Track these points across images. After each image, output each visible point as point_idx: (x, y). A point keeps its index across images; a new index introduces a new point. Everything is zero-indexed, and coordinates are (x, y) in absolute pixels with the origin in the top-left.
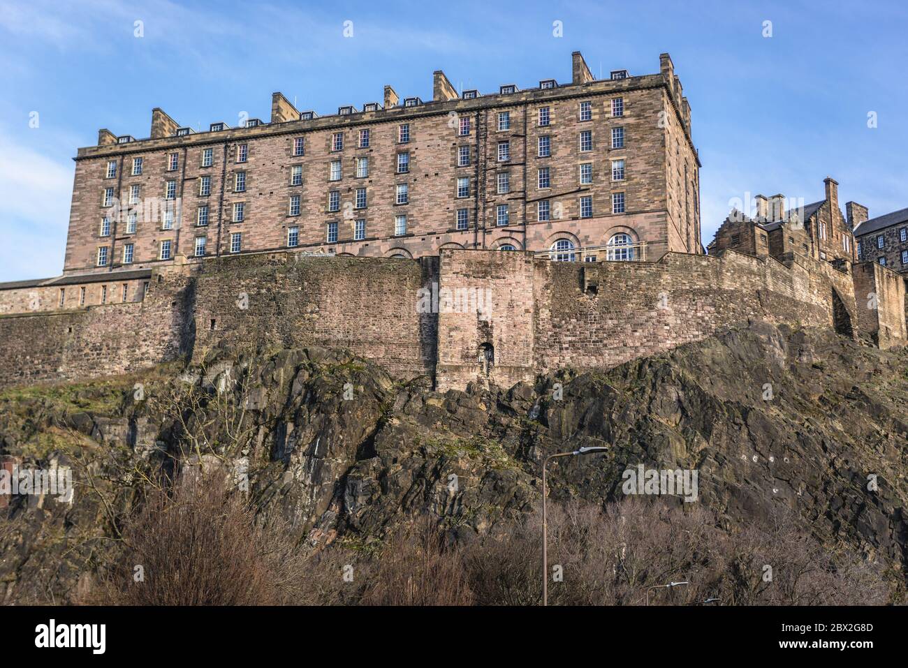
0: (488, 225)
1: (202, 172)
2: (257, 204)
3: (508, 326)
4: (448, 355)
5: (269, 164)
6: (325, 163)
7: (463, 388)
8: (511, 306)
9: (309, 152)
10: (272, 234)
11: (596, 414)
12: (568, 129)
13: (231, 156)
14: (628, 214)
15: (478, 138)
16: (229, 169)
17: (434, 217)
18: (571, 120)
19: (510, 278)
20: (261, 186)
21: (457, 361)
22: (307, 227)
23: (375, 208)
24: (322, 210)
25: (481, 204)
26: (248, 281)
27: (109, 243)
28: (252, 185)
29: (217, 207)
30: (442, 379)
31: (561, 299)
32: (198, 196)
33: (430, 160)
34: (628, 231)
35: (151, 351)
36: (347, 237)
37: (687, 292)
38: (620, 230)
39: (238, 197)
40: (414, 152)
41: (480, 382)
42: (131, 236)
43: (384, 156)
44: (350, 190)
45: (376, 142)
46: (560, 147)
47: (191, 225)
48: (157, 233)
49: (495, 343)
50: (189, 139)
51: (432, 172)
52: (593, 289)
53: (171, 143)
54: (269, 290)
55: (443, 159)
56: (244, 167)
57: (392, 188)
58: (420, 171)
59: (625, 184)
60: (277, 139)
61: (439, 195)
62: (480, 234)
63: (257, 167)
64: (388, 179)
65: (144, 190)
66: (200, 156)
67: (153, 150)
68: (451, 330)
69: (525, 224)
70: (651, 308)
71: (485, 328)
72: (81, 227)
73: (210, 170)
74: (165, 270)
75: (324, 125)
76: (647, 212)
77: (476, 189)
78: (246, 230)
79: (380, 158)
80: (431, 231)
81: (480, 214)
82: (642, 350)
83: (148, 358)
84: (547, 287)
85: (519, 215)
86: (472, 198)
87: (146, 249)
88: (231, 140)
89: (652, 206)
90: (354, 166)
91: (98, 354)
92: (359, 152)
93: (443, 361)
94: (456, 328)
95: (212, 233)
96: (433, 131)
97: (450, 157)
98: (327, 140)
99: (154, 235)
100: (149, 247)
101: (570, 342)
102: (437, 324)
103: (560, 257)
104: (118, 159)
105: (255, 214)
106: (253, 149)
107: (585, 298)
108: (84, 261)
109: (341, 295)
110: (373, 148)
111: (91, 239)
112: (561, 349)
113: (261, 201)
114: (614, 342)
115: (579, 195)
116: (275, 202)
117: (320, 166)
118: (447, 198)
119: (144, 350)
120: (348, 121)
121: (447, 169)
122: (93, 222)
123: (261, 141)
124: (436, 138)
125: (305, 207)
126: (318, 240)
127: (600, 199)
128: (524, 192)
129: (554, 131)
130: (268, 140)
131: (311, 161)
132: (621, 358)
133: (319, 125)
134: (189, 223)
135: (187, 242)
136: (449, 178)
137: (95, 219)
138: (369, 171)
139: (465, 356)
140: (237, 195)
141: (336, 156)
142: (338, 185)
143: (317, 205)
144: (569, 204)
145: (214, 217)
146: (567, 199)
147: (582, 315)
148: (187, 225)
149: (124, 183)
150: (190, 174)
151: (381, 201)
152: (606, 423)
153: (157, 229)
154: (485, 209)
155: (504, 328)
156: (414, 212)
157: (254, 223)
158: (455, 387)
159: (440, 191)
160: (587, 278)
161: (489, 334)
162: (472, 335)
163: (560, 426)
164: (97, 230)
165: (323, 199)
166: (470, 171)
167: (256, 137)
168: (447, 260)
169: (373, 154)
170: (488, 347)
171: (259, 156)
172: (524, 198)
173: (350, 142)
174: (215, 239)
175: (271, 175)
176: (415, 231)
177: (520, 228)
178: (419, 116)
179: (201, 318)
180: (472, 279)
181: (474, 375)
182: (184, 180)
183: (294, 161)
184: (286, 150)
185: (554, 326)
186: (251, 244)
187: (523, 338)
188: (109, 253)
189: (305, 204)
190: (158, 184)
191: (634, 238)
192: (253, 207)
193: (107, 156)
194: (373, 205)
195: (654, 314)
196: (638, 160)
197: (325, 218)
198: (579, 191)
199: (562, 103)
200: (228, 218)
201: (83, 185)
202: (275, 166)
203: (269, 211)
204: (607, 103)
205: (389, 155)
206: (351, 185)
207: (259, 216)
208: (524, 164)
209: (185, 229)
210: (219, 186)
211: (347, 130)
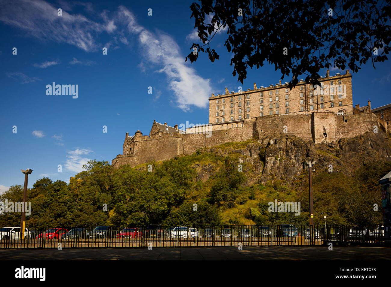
0: (308, 110)
1: (239, 101)
2: (253, 108)
3: (329, 129)
4: (317, 136)
5: (255, 99)
7: (321, 143)
8: (330, 125)
9: (264, 96)
10: (257, 114)
11: (354, 147)
13: (246, 97)
14: (343, 106)
15: (305, 90)
16: (245, 100)
17: (295, 109)
19: (329, 119)
20: (254, 103)
21: (319, 137)
22: (265, 112)
23: (281, 107)
24: (268, 108)
25: (307, 105)
27: (219, 117)
28: (251, 103)
29: (243, 109)
30: (316, 141)
31: (339, 123)
32: (239, 106)
33: (294, 96)
34: (343, 110)
35: (246, 137)
37: (366, 121)
38: (341, 110)
40: (290, 95)
41: (324, 141)
42: (224, 116)
43: (282, 96)
44: (275, 103)
45: (281, 93)
47: (238, 113)
48: (230, 115)
49: (327, 133)
50: (235, 94)
51: (294, 99)
52: (346, 121)
53: (231, 95)
54: (274, 123)
55: (297, 96)
56: (249, 99)
57: (285, 103)
58: (291, 98)
60: (256, 93)
62: (307, 112)
63: (252, 99)
64: (284, 101)
65: (226, 106)
66: (238, 97)
67: (227, 97)
68: (317, 130)
69: (318, 109)
70: (359, 125)
71: (325, 130)
72: (212, 114)
73: (241, 101)
77: (306, 102)
78: (250, 113)
80: (295, 112)
81: (307, 107)
82: (358, 134)
83: (245, 139)
84: (336, 121)
85: (316, 107)
86: (305, 104)
87: (227, 118)
88: (245, 94)
89: (349, 104)
90: (275, 98)
92: (276, 95)
93: (316, 137)
94: (318, 130)
95: (243, 114)
96: (294, 89)
97: (299, 95)
98: (268, 93)
101: (341, 133)
102: (314, 129)
103: (340, 115)
104: (219, 99)
107: (344, 123)
108: (213, 121)
109: (291, 123)
111: (214, 117)
112: (340, 134)
113: (254, 107)
114: (351, 132)
115: (331, 102)
116: (257, 107)
117: (267, 99)
119: (244, 137)
120: (273, 88)
121: (298, 98)
124: (295, 91)
127: (336, 103)
128: (317, 102)
130: (254, 93)
131: (265, 98)
132: (353, 136)
133: (266, 89)
135: (237, 116)
136: (299, 100)
137: (215, 112)
138: (279, 99)
139: (321, 136)
140: (248, 106)
141: (271, 96)
142: (272, 103)
144: (328, 104)
145: (243, 111)
147: (344, 127)
149: (221, 105)
150: (236, 102)
151: (282, 106)
152: (357, 149)
155: (329, 130)
156: (290, 108)
157: (252, 112)
158: (319, 143)
159: (297, 103)
160: (345, 119)
161: (325, 131)
162: (322, 131)
163: (345, 150)
164: (216, 115)
165: (268, 106)
166: (304, 98)
167: (251, 93)
168: (315, 115)
169: (280, 95)
170: (325, 134)
171: (252, 97)
172: (317, 103)
173: (274, 93)
175: (256, 101)
176: (291, 112)
177: (317, 110)
179: (259, 129)
180: (321, 119)
181: (323, 140)
182: (235, 103)
183: (261, 98)
184: (259, 95)
185: (338, 129)
187: (333, 132)
188: (219, 120)
189: (264, 107)
190: (229, 104)
191: (344, 111)
193: (216, 99)
195: (359, 126)
197: (269, 110)
198: (331, 101)
199: (326, 82)
200: (246, 111)
201: (211, 105)
202: (256, 99)
203: (255, 109)
204: (337, 81)
205: (283, 95)
206: (275, 102)
207: (253, 110)
208: (317, 96)
209: (236, 114)
210: (243, 104)
211: (273, 90)
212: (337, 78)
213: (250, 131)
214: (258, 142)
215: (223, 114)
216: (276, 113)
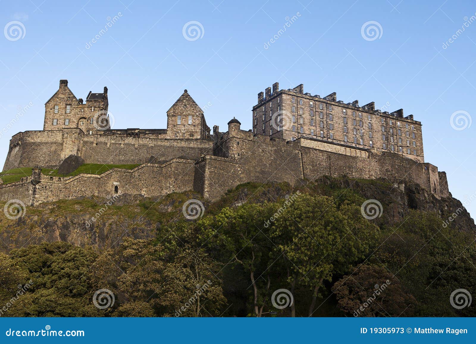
4: (432, 190)
5: (338, 115)
8: (437, 180)
10: (341, 136)
12: (404, 129)
13: (328, 108)
14: (417, 156)
15: (386, 125)
16: (327, 112)
17: (378, 144)
18: (405, 127)
19: (436, 173)
20: (337, 120)
22: (349, 137)
24: (353, 133)
25: (388, 143)
27: (296, 125)
28: (334, 119)
29: (325, 123)
32: (320, 118)
33: (376, 127)
34: (417, 160)
36: (359, 143)
40: (373, 124)
42: (303, 124)
44: (359, 129)
45: (364, 118)
46: (403, 134)
48: (310, 126)
50: (315, 98)
51: (377, 131)
53: (310, 98)
55: (379, 128)
56: (332, 113)
57: (368, 132)
58: (374, 129)
59: (416, 148)
60: (339, 108)
61: (379, 138)
63: (335, 114)
64: (368, 129)
65: (304, 110)
66: (319, 105)
67: (305, 98)
73: (322, 110)
75: (350, 108)
76: (420, 156)
77: (387, 139)
78: (334, 133)
79: (365, 123)
80: (378, 147)
85: (397, 149)
86: (386, 141)
88: (327, 103)
90: (359, 123)
92: (360, 119)
94: (432, 184)
96: (376, 119)
97: (381, 128)
98: (352, 113)
100: (308, 129)
105: (336, 129)
106: (333, 108)
113: (337, 125)
115: (408, 148)
116: (341, 127)
117: (351, 120)
118: (381, 139)
120: (356, 109)
121: (380, 131)
123: (335, 106)
124: (377, 121)
126: (353, 142)
127: (412, 150)
128: (397, 143)
130: (337, 107)
131: (348, 117)
136: (381, 134)
138: (363, 125)
140: (331, 121)
141: (354, 118)
142: (356, 127)
143: (351, 131)
145: (325, 126)
146: (405, 148)
151: (366, 135)
153: (309, 124)
154: (389, 145)
155: (437, 185)
156: (374, 141)
157: (336, 131)
162: (434, 186)
165: (353, 130)
166: (385, 133)
167: (334, 105)
170: (435, 190)
171: (335, 111)
172: (397, 145)
173: (358, 115)
174: (326, 133)
175: (339, 118)
176: (374, 146)
178: (372, 114)
183: (344, 116)
186: (336, 138)
188: (296, 129)
189: (348, 130)
190: (308, 110)
192: (335, 126)
193: (292, 95)
194: (364, 136)
196: (418, 142)
199: (402, 122)
200: (329, 128)
201: (285, 102)
202: (340, 116)
203: (339, 129)
204: (411, 125)
205: (367, 123)
208: (396, 136)
209: (318, 127)
210: (325, 116)
211: (356, 111)
212: (410, 121)
213: (376, 166)
215: (302, 122)
216: (360, 142)
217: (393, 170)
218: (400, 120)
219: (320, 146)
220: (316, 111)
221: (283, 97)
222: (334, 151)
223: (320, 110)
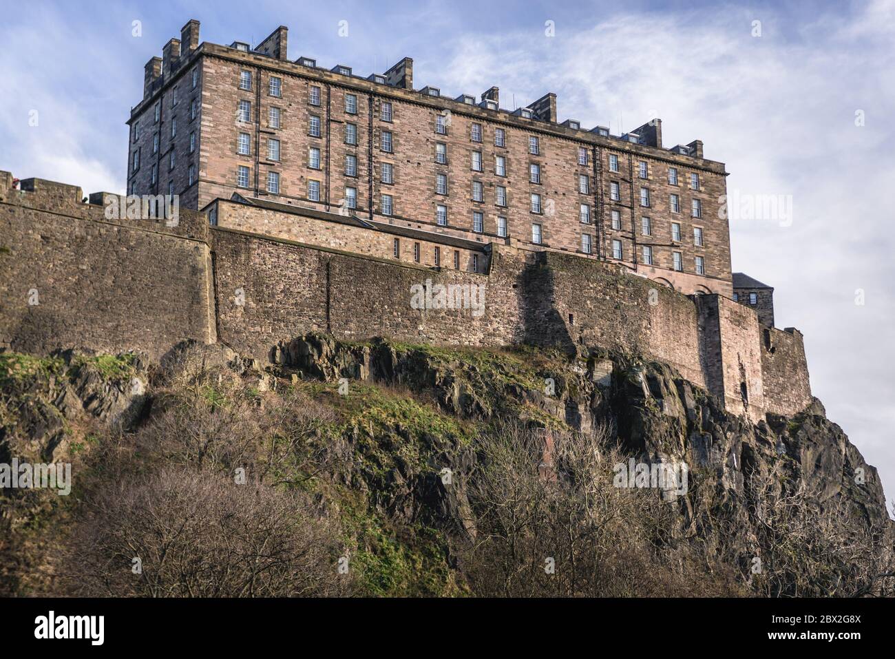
0: (607, 255)
1: (348, 118)
2: (405, 172)
4: (728, 388)
5: (414, 132)
6: (467, 150)
8: (751, 354)
9: (452, 134)
10: (423, 207)
12: (662, 187)
13: (376, 111)
14: (708, 277)
15: (595, 171)
16: (374, 124)
17: (565, 234)
18: (664, 180)
19: (749, 330)
20: (410, 153)
21: (732, 393)
22: (454, 210)
23: (515, 210)
24: (468, 197)
25: (601, 234)
26: (595, 285)
27: (251, 164)
28: (400, 149)
29: (365, 161)
30: (728, 408)
32: (345, 143)
33: (558, 179)
35: (501, 329)
36: (492, 231)
38: (701, 288)
39: (387, 157)
40: (544, 167)
41: (744, 416)
42: (276, 164)
43: (518, 161)
44: (491, 184)
45: (513, 145)
46: (658, 202)
47: (340, 172)
48: (305, 169)
49: (747, 386)
50: (331, 76)
51: (561, 191)
52: (773, 351)
53: (312, 75)
54: (612, 298)
55: (569, 182)
56: (390, 127)
57: (527, 195)
58: (551, 186)
59: (703, 250)
60: (420, 109)
61: (567, 215)
63: (403, 131)
64: (525, 185)
65: (286, 116)
66: (344, 99)
67: (293, 75)
68: (728, 367)
69: (635, 263)
70: (796, 373)
71: (742, 370)
72: (215, 136)
73: (355, 118)
74: (503, 249)
75: (464, 110)
76: (720, 279)
77: (597, 217)
78: (397, 195)
79: (516, 162)
80: (563, 246)
81: (601, 243)
83: (500, 336)
85: (631, 253)
86: (593, 226)
87: (293, 183)
88: (375, 94)
89: (722, 275)
90: (494, 162)
91: (454, 320)
92: (497, 150)
93: (726, 393)
95: (363, 187)
96: (558, 152)
97: (574, 182)
98: (467, 127)
99: (302, 171)
100: (297, 182)
104: (254, 72)
105: (405, 181)
106: (398, 111)
107: (768, 355)
108: (224, 176)
110: (508, 149)
112: (764, 396)
113: (409, 169)
114: (784, 395)
115: (673, 249)
116: (423, 175)
117: (463, 152)
118: (573, 220)
119: (495, 325)
120: (485, 115)
121: (572, 192)
122: (228, 133)
123: (405, 105)
124: (562, 159)
125: (452, 188)
126: (467, 226)
127: (687, 257)
128: (633, 233)
129: (653, 186)
130: (412, 107)
131: (454, 144)
133: (460, 109)
134: (339, 169)
135: (337, 189)
136: (574, 201)
137: (232, 131)
138: (507, 170)
139: (735, 392)
140: (385, 154)
141: (477, 147)
142: (481, 177)
143: (463, 190)
144: (666, 255)
145: (363, 171)
146: (665, 250)
147: (769, 369)
148: (336, 171)
149: (262, 102)
150: (334, 115)
151: (520, 205)
153: (304, 165)
154: (604, 239)
155: (750, 373)
156: (547, 224)
157: (404, 190)
159: (568, 212)
160: (771, 340)
161: (744, 376)
162: (737, 375)
164: (235, 145)
165: (468, 186)
166: (591, 200)
167: (401, 100)
168: (721, 304)
169: (510, 155)
170: (744, 386)
171: (404, 121)
172: (634, 239)
173: (488, 136)
174: (366, 194)
175: (418, 145)
176: (548, 242)
177: (632, 266)
178: (547, 134)
180: (733, 325)
181: (741, 409)
183: (438, 138)
184: (430, 123)
186: (404, 212)
187: (758, 383)
188: (252, 177)
189: (451, 186)
190: (301, 115)
192: (402, 172)
193: (240, 63)
194: (513, 206)
196: (711, 232)
199: (656, 163)
200: (378, 177)
201: (214, 87)
202: (420, 137)
203: (418, 182)
204: (688, 175)
205: (523, 162)
206: (492, 180)
207: (408, 183)
208: (632, 208)
209: (334, 175)
210: (366, 138)
211: (485, 123)
212: (687, 162)
213: (511, 302)
214: (576, 369)
215: (272, 156)
216: (496, 227)
217: (575, 314)
218: (649, 157)
219: (295, 230)
220: (329, 121)
221: (205, 69)
222: (351, 248)
223: (346, 116)
